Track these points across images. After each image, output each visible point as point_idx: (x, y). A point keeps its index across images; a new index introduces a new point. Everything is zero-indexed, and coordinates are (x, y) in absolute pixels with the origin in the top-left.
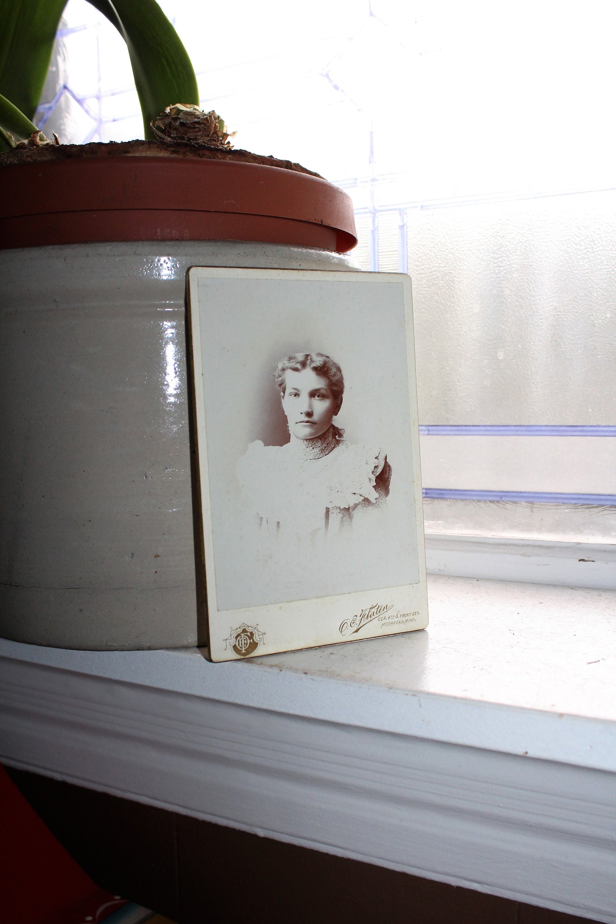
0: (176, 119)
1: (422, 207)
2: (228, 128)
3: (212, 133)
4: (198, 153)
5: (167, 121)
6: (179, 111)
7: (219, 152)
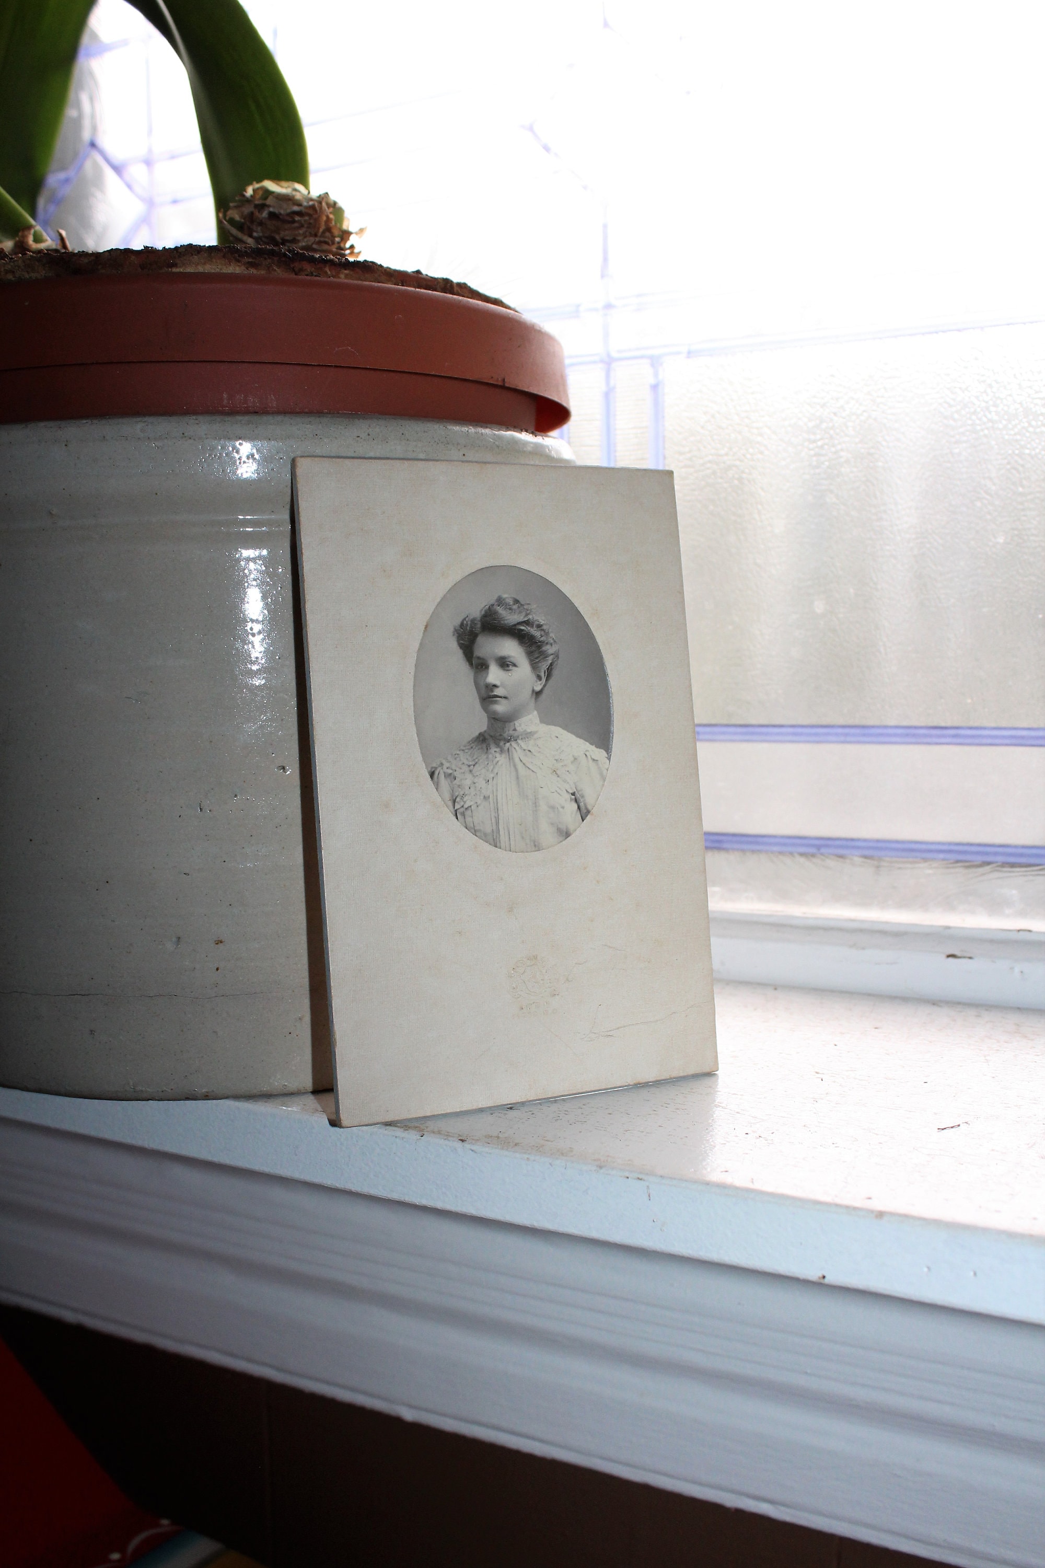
0: (262, 207)
1: (689, 353)
2: (351, 223)
3: (321, 230)
4: (292, 266)
5: (247, 210)
6: (267, 193)
7: (327, 265)
